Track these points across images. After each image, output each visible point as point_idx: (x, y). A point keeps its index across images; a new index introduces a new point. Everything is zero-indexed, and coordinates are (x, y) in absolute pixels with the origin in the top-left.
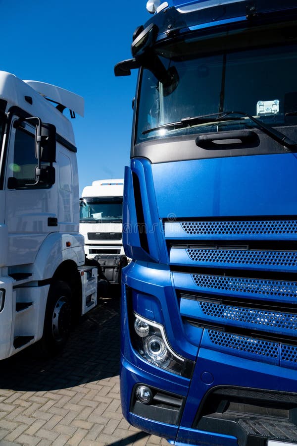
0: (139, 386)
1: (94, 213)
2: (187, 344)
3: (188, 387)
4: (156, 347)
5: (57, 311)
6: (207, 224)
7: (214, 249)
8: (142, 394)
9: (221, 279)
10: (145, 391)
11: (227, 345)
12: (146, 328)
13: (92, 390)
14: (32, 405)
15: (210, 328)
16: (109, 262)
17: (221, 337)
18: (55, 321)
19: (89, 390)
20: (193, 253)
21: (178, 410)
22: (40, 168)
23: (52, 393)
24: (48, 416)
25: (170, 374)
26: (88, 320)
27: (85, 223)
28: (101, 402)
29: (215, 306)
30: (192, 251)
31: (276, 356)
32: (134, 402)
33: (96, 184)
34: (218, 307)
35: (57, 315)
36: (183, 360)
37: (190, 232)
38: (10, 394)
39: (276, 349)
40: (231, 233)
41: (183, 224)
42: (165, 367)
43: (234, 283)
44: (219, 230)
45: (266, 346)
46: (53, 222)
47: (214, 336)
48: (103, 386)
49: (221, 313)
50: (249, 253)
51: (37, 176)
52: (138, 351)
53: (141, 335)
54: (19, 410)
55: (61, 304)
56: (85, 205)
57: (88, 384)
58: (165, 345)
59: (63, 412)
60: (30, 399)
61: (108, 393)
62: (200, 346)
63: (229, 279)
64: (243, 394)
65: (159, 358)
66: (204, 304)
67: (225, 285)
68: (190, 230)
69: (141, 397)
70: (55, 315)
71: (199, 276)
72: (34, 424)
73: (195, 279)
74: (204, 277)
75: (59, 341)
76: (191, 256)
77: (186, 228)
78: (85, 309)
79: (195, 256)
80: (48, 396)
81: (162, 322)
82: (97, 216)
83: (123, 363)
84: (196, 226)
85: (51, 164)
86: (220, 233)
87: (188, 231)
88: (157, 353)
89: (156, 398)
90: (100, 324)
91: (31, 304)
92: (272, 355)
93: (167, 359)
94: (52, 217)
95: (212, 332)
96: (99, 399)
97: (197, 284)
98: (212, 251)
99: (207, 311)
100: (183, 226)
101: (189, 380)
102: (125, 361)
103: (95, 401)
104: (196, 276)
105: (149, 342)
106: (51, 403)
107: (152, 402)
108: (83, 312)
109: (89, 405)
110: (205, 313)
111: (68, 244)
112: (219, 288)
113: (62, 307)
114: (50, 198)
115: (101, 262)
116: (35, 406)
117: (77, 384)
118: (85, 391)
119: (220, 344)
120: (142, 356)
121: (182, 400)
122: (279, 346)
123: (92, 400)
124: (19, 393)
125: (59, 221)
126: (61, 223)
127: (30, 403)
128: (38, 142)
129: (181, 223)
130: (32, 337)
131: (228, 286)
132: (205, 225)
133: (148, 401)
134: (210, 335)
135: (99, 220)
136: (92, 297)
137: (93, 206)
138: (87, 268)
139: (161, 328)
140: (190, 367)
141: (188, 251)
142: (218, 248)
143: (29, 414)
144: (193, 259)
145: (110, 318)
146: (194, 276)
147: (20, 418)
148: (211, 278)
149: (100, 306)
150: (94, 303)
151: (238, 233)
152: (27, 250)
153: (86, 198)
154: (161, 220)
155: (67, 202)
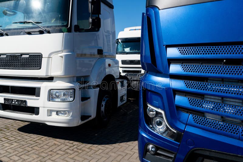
0: (149, 144)
1: (125, 48)
2: (178, 122)
3: (178, 147)
4: (160, 124)
5: (103, 103)
6: (195, 48)
7: (199, 65)
8: (150, 149)
9: (203, 84)
10: (152, 148)
11: (204, 125)
12: (154, 113)
13: (123, 147)
14: (91, 151)
15: (194, 114)
16: (134, 77)
17: (200, 120)
18: (103, 109)
19: (121, 147)
20: (185, 67)
21: (172, 160)
22: (92, 18)
23: (102, 146)
24: (99, 157)
25: (167, 139)
26: (122, 110)
27: (120, 54)
28: (128, 153)
29: (198, 101)
30: (184, 66)
31: (237, 134)
32: (146, 153)
33: (127, 30)
34: (200, 101)
35: (104, 105)
36: (176, 132)
37: (183, 53)
38: (80, 145)
39: (238, 129)
40: (211, 54)
41: (179, 49)
42: (164, 135)
43: (212, 87)
44: (203, 52)
45: (231, 127)
46: (100, 52)
47: (196, 119)
48: (129, 145)
49: (202, 105)
50: (223, 67)
51: (90, 23)
52: (148, 125)
53: (151, 116)
54: (85, 152)
55: (106, 99)
56: (120, 43)
57: (121, 144)
58: (165, 122)
59: (108, 156)
60: (90, 148)
61: (132, 149)
62: (186, 124)
63: (208, 84)
64: (213, 155)
65: (161, 130)
66: (191, 99)
67: (205, 88)
68: (183, 52)
69: (150, 151)
70: (103, 105)
71: (188, 82)
72: (92, 160)
73: (186, 84)
74: (191, 83)
75: (105, 120)
76: (184, 69)
77: (181, 51)
78: (119, 104)
79: (186, 69)
80: (99, 147)
81: (163, 109)
82: (127, 50)
83: (140, 131)
84: (188, 50)
85: (99, 16)
86: (204, 54)
87: (182, 53)
88: (160, 127)
89: (158, 152)
90: (128, 113)
91: (89, 98)
92: (234, 133)
93: (166, 131)
94: (100, 49)
95: (195, 116)
96: (126, 151)
97: (186, 87)
98: (198, 66)
99: (192, 103)
100: (179, 50)
101: (179, 143)
102: (141, 130)
103: (124, 152)
104: (186, 81)
105: (155, 120)
106: (100, 151)
107: (156, 154)
108: (119, 105)
109: (121, 154)
110: (191, 104)
111: (109, 65)
112: (201, 89)
113: (106, 101)
114: (99, 39)
115: (129, 77)
116: (93, 151)
117: (115, 143)
118: (119, 147)
119: (200, 124)
120: (151, 128)
121: (174, 155)
122: (240, 127)
123: (123, 152)
124: (84, 145)
125: (104, 51)
126: (105, 53)
127: (90, 150)
128: (90, 2)
129: (178, 48)
130: (91, 116)
131: (208, 88)
132: (194, 49)
133: (154, 153)
134: (194, 118)
135: (128, 52)
136: (124, 97)
137: (124, 43)
138: (121, 80)
139: (163, 112)
140: (180, 136)
141: (182, 66)
142: (202, 64)
143: (90, 155)
144: (185, 71)
145: (134, 110)
146: (185, 82)
147: (85, 157)
148: (196, 83)
149: (128, 103)
150: (124, 100)
151: (217, 54)
152: (87, 69)
153: (120, 39)
154: (165, 46)
155: (108, 41)
